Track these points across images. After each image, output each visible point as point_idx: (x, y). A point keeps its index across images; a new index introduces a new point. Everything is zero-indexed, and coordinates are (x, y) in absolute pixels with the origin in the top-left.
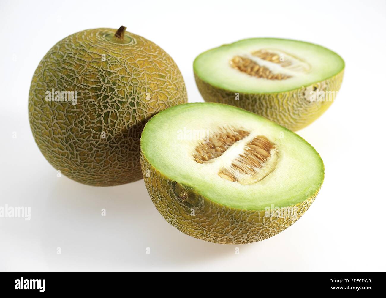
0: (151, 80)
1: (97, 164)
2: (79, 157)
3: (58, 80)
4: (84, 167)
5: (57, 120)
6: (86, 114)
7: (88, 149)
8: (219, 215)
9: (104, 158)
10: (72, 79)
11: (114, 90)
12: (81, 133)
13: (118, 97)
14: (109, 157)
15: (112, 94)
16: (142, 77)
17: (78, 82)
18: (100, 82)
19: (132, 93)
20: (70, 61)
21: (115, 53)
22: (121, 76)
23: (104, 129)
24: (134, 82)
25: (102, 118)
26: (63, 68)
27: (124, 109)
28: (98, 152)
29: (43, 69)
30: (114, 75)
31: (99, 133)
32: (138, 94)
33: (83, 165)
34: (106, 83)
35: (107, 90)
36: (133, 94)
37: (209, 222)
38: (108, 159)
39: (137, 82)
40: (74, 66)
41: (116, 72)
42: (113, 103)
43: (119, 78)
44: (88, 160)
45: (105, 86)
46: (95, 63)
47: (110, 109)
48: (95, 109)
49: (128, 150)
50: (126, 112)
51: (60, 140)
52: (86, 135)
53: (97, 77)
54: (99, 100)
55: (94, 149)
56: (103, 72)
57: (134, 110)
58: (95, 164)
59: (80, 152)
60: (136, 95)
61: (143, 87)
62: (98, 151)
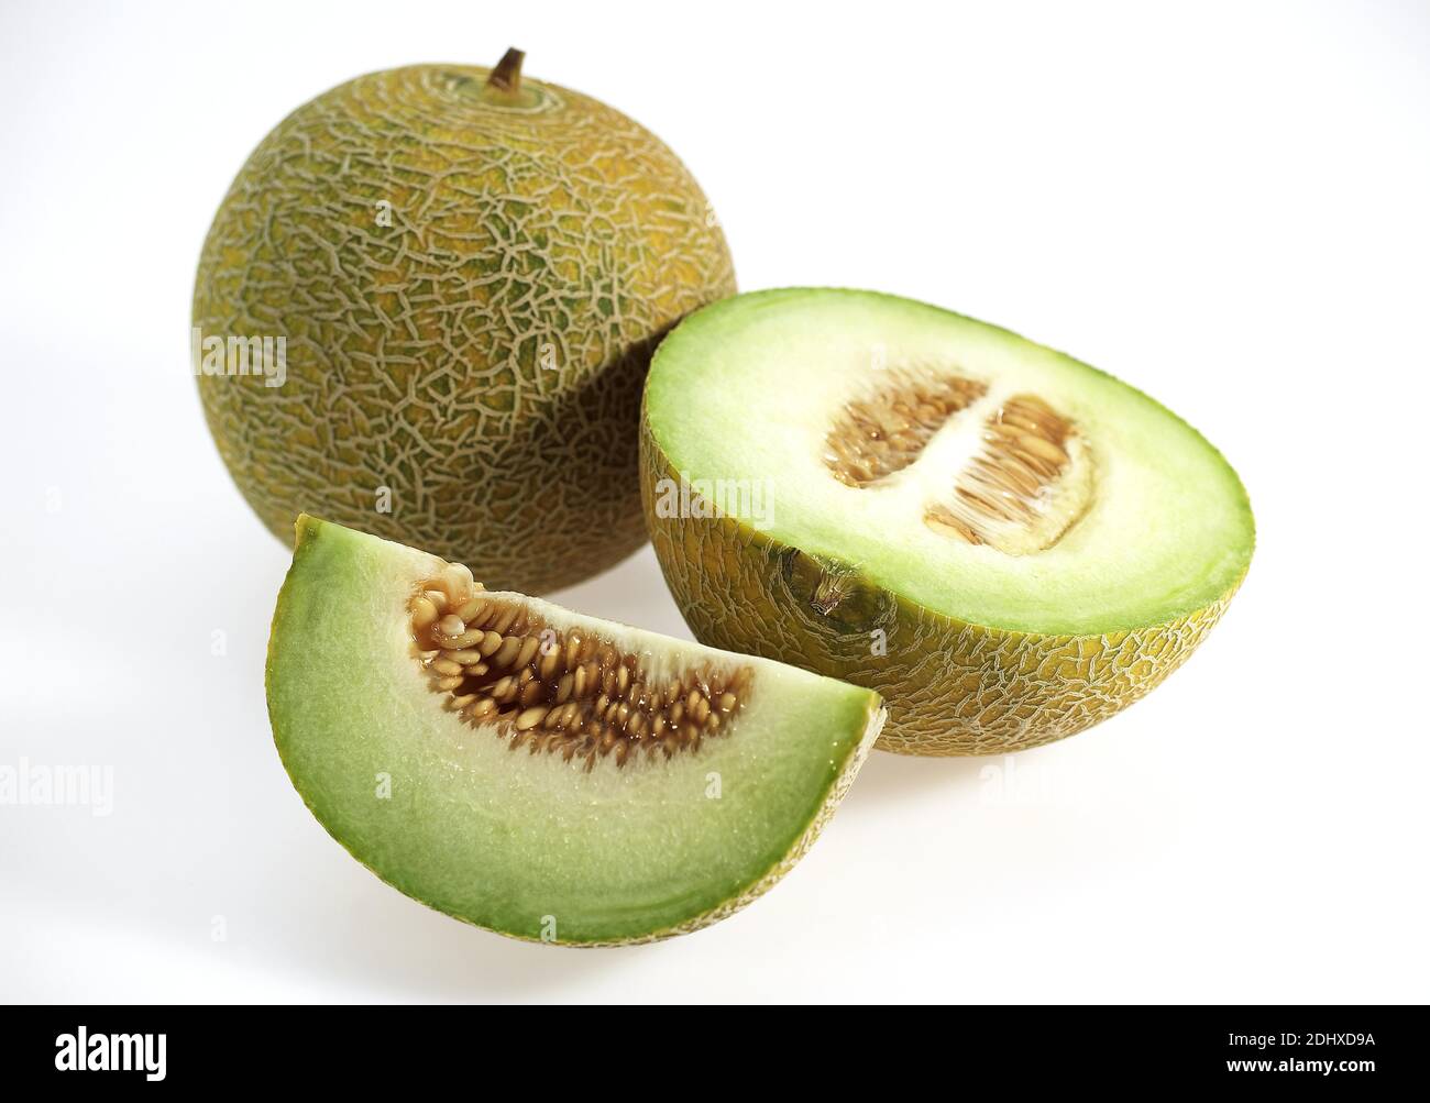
0: (650, 222)
1: (498, 526)
2: (433, 505)
3: (339, 248)
4: (450, 539)
5: (348, 384)
6: (456, 352)
7: (467, 476)
8: (948, 656)
9: (523, 500)
10: (392, 240)
11: (541, 262)
12: (443, 419)
13: (560, 286)
14: (538, 495)
15: (538, 276)
16: (620, 214)
17: (416, 247)
18: (494, 241)
19: (602, 268)
20: (368, 180)
21: (518, 141)
22: (557, 214)
23: (523, 398)
24: (601, 232)
25: (512, 362)
26: (347, 204)
27: (581, 324)
28: (502, 482)
29: (267, 218)
30: (536, 212)
31: (507, 414)
32: (620, 270)
33: (446, 534)
34: (513, 240)
35: (520, 264)
36: (603, 272)
37: (910, 680)
38: (533, 503)
39: (609, 231)
40: (389, 196)
41: (538, 201)
42: (545, 308)
43: (554, 222)
44: (464, 514)
45: (512, 252)
46: (461, 177)
47: (537, 328)
48: (488, 332)
49: (599, 464)
50: (588, 333)
51: (364, 454)
52: (461, 427)
53: (480, 223)
54: (498, 303)
55: (490, 472)
56: (495, 207)
57: (615, 327)
58: (488, 524)
59: (436, 488)
60: (615, 275)
61: (630, 246)
62: (502, 477)
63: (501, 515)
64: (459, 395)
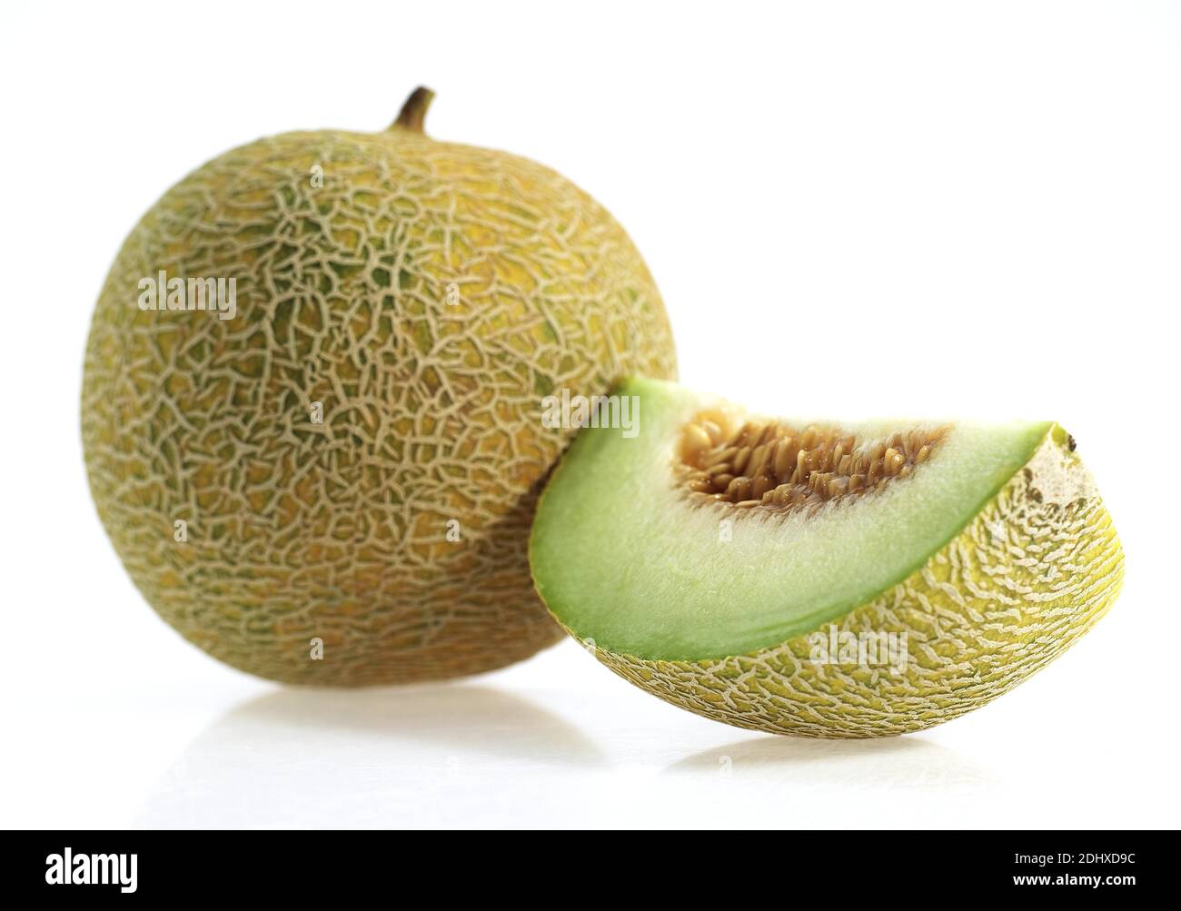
63: (259, 505)
64: (213, 360)
